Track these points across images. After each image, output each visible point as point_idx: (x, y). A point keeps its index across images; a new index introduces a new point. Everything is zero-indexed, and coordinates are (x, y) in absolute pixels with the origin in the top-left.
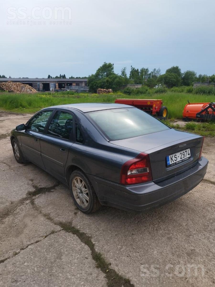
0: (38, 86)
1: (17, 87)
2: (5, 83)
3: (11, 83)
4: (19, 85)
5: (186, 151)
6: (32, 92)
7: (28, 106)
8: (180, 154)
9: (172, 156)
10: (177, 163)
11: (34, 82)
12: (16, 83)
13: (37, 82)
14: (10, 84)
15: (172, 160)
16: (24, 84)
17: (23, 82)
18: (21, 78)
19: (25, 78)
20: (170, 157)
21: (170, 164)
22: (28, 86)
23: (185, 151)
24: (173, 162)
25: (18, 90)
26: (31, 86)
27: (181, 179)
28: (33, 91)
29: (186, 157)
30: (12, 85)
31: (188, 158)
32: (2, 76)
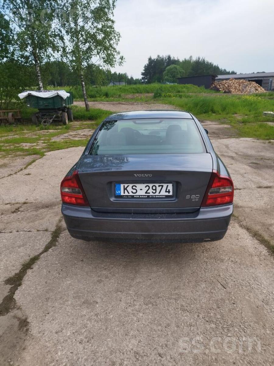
0: (270, 83)
1: (240, 86)
2: (226, 81)
3: (233, 81)
4: (242, 83)
5: (162, 186)
6: (257, 92)
7: (220, 112)
8: (146, 187)
9: (126, 185)
10: (135, 196)
11: (264, 78)
12: (239, 81)
13: (268, 78)
14: (231, 83)
15: (126, 191)
16: (249, 81)
17: (250, 79)
18: (256, 72)
19: (261, 72)
20: (122, 186)
21: (121, 195)
22: (253, 84)
23: (159, 186)
24: (126, 194)
25: (239, 90)
26: (258, 84)
27: (131, 219)
28: (259, 90)
29: (159, 193)
30: (234, 83)
31: (164, 197)
32: (232, 72)
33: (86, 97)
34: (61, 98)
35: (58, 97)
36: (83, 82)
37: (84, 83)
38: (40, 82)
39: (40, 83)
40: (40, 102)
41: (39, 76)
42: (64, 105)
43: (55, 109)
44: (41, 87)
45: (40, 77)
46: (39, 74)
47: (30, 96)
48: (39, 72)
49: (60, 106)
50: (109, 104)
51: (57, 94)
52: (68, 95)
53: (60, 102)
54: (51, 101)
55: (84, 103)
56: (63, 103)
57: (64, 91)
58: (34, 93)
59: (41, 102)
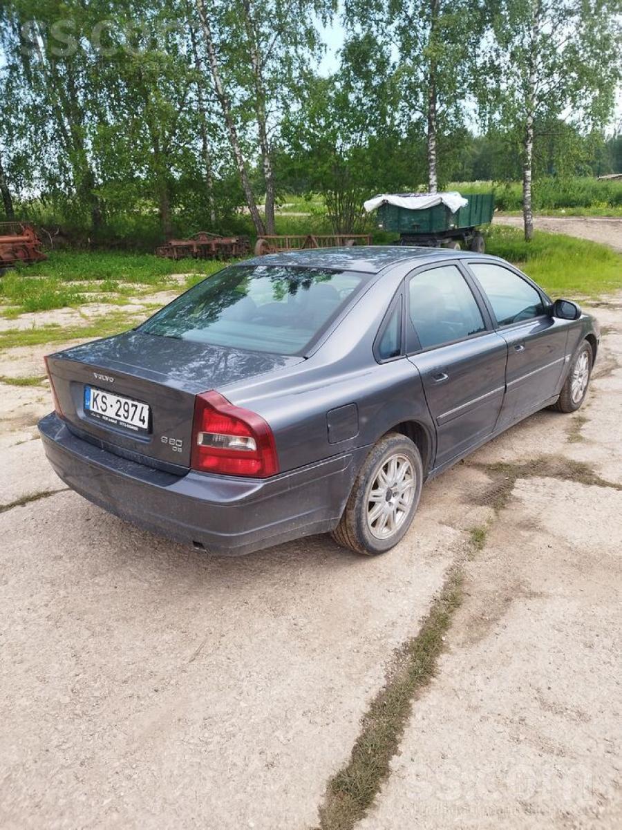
5: (137, 407)
8: (117, 403)
9: (96, 393)
10: (103, 417)
15: (95, 403)
20: (92, 392)
23: (133, 406)
24: (95, 409)
29: (132, 420)
31: (136, 429)
33: (529, 207)
34: (447, 209)
35: (442, 207)
36: (528, 169)
37: (529, 173)
38: (432, 173)
39: (431, 177)
40: (403, 218)
41: (431, 161)
42: (452, 225)
43: (433, 234)
44: (432, 186)
45: (433, 164)
46: (433, 157)
47: (385, 205)
48: (433, 152)
49: (443, 229)
50: (603, 222)
51: (439, 201)
52: (464, 202)
53: (444, 219)
54: (426, 217)
55: (522, 220)
56: (451, 220)
57: (457, 193)
58: (395, 200)
59: (405, 218)
